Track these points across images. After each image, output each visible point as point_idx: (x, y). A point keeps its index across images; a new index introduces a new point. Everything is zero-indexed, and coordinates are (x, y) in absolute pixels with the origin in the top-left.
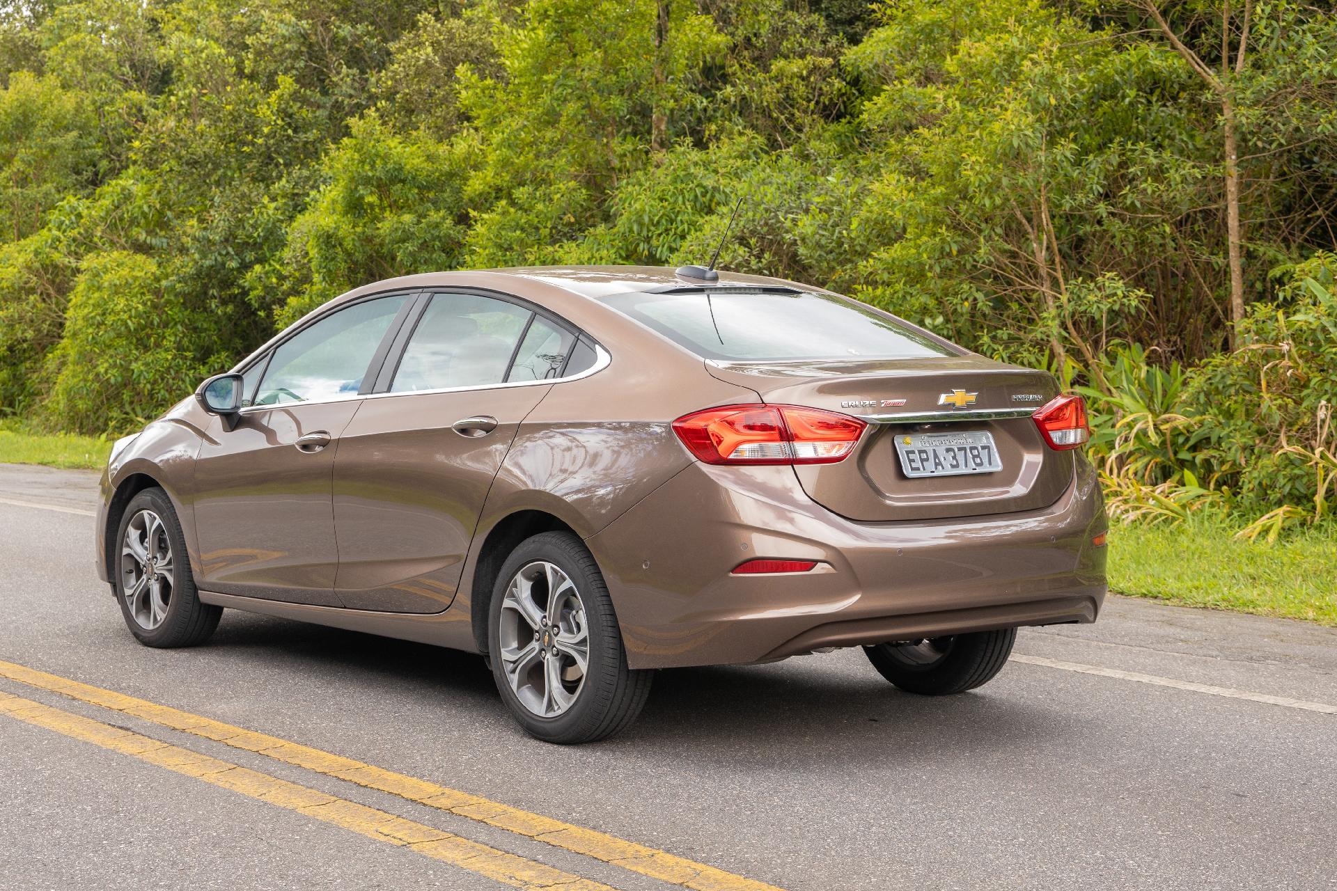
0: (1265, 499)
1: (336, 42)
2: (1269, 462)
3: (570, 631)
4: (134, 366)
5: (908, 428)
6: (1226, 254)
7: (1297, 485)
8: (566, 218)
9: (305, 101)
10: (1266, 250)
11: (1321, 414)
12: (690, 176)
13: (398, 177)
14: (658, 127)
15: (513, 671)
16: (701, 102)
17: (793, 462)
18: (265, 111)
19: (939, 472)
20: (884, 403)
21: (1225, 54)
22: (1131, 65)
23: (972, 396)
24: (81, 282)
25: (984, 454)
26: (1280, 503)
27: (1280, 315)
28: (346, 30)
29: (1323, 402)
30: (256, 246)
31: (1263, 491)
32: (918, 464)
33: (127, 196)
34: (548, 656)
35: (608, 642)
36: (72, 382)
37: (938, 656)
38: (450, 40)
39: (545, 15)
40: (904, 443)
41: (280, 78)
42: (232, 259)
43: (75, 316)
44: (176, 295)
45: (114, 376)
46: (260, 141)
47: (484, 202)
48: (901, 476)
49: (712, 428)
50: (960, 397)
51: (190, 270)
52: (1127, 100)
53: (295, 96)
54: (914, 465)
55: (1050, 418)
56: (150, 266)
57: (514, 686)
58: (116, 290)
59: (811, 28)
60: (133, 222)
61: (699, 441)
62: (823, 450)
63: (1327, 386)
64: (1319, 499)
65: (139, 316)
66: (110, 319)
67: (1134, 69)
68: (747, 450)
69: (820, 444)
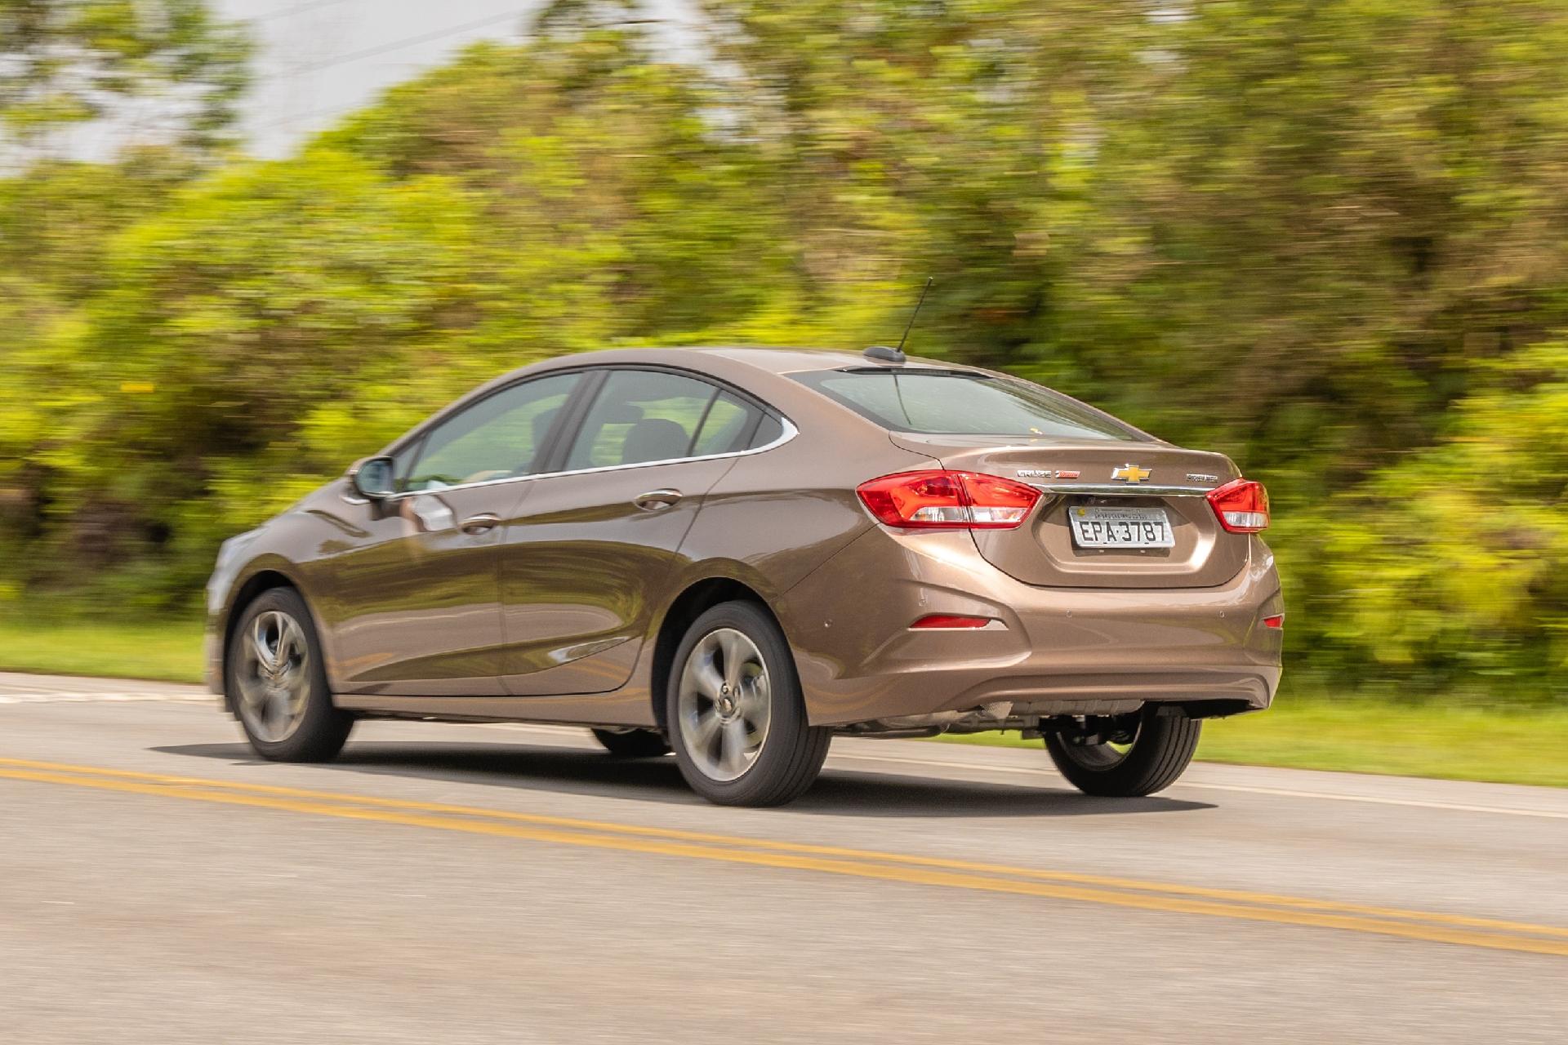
5: (1083, 498)
17: (970, 526)
19: (1111, 544)
20: (1058, 473)
23: (1145, 473)
25: (1157, 529)
32: (1090, 534)
40: (1078, 516)
48: (1075, 546)
49: (895, 493)
50: (1133, 472)
54: (1087, 535)
55: (1224, 499)
61: (882, 505)
62: (998, 514)
68: (926, 514)
69: (997, 510)
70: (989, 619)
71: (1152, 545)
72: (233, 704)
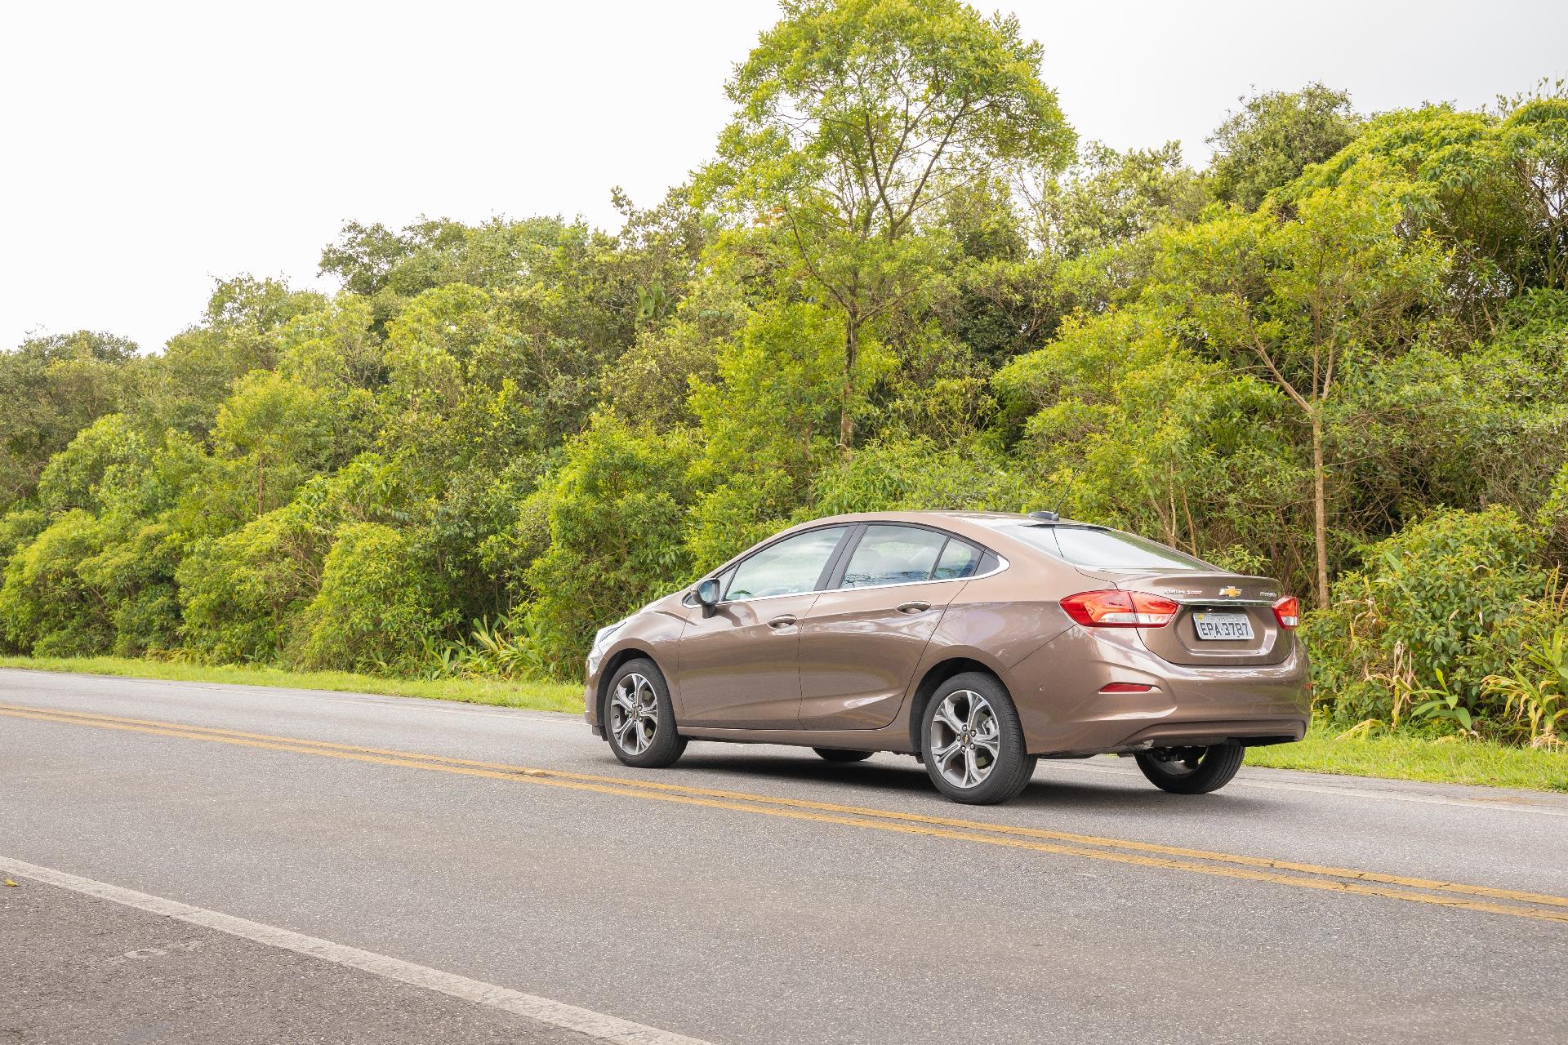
0: (1354, 714)
1: (553, 353)
2: (1357, 688)
3: (982, 733)
4: (383, 616)
5: (1200, 609)
6: (1315, 534)
7: (1379, 704)
8: (768, 502)
9: (524, 402)
10: (1343, 535)
11: (1397, 651)
12: (879, 470)
13: (630, 465)
14: (845, 430)
15: (941, 761)
16: (876, 412)
17: (1136, 625)
18: (496, 409)
19: (1219, 637)
20: (1189, 592)
21: (1315, 386)
22: (1237, 393)
23: (1239, 592)
24: (336, 548)
25: (1244, 628)
26: (1365, 718)
27: (1366, 579)
28: (559, 343)
29: (1399, 642)
30: (488, 520)
31: (1352, 708)
32: (1207, 631)
33: (367, 478)
34: (968, 749)
35: (1013, 736)
36: (330, 630)
37: (1190, 771)
38: (668, 354)
39: (761, 337)
40: (1199, 618)
41: (505, 381)
42: (469, 530)
43: (331, 575)
44: (417, 560)
45: (366, 625)
46: (491, 433)
47: (709, 485)
48: (1197, 638)
49: (1086, 604)
50: (1231, 591)
51: (432, 539)
52: (1235, 420)
53: (517, 398)
54: (1204, 632)
55: (1280, 609)
56: (392, 536)
57: (941, 771)
58: (367, 555)
59: (962, 354)
60: (372, 498)
61: (1077, 611)
62: (1154, 619)
63: (1402, 631)
64: (1395, 713)
65: (386, 576)
66: (364, 579)
67: (1239, 396)
68: (1107, 618)
69: (1152, 616)
70: (1151, 686)
71: (1241, 638)
72: (603, 730)
